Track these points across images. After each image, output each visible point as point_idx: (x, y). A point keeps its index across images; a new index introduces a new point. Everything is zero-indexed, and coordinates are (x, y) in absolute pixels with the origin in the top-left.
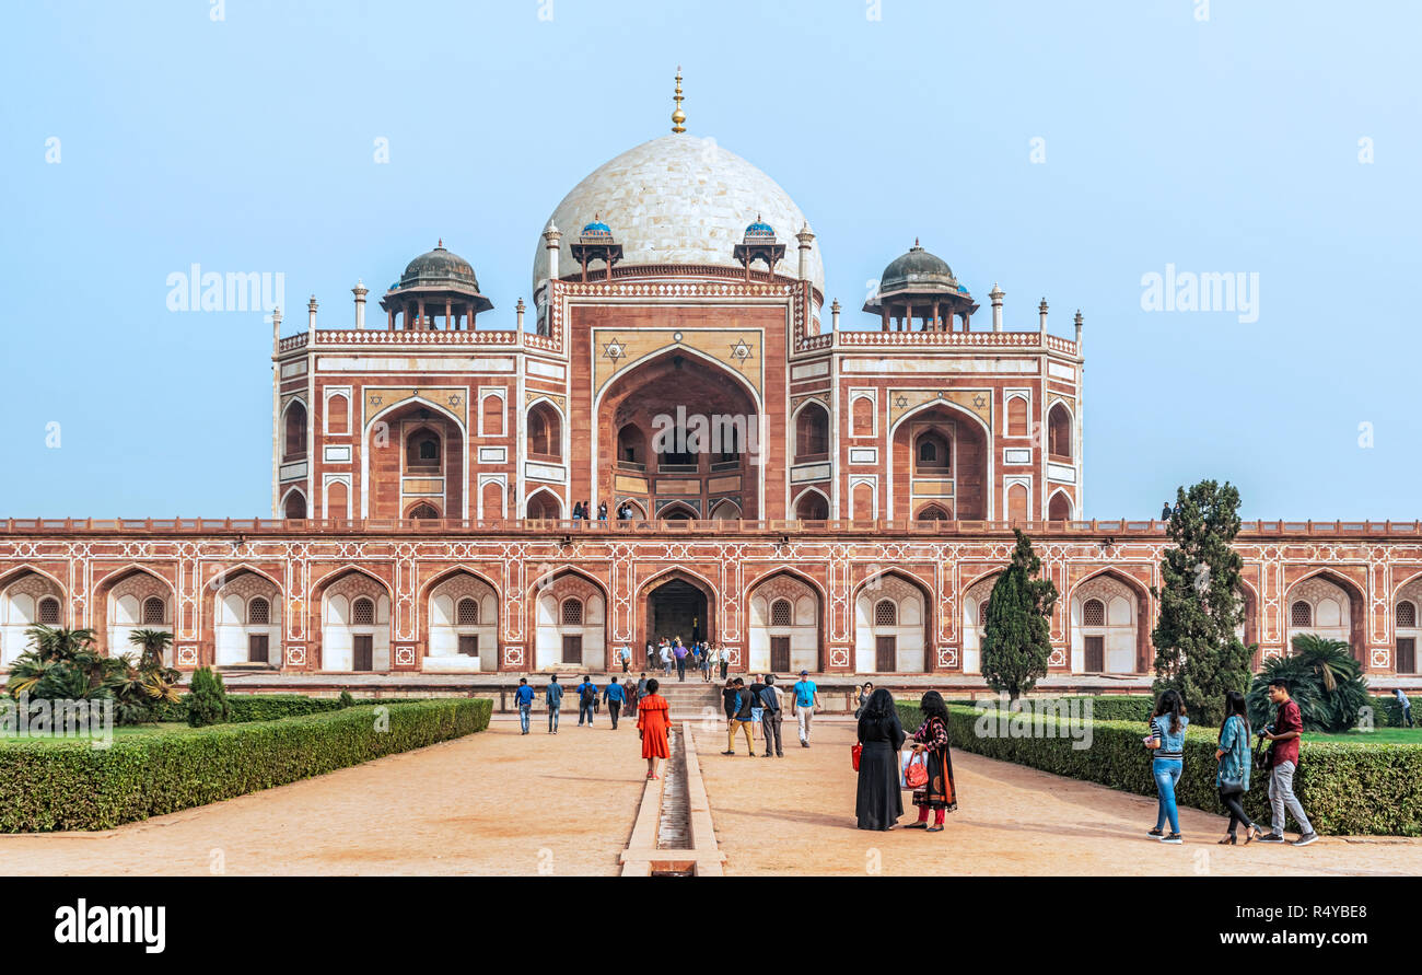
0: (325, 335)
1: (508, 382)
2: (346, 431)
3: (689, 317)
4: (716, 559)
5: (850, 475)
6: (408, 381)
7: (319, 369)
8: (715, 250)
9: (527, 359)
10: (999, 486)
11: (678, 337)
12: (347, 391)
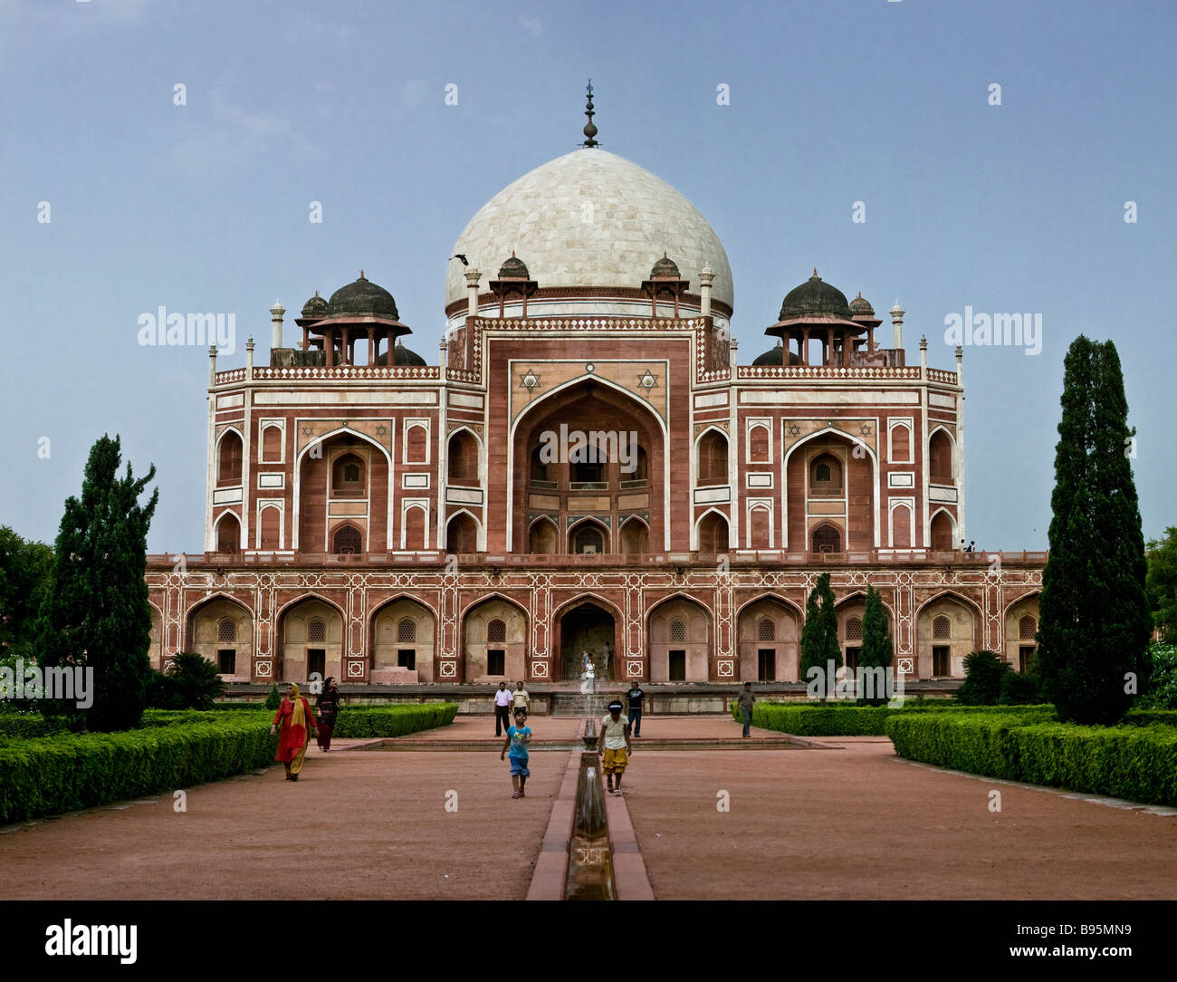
0: (261, 371)
1: (432, 414)
2: (280, 460)
3: (600, 349)
4: (621, 587)
5: (748, 498)
6: (338, 413)
7: (256, 402)
8: (625, 273)
9: (449, 392)
10: (884, 507)
11: (590, 368)
12: (280, 423)
